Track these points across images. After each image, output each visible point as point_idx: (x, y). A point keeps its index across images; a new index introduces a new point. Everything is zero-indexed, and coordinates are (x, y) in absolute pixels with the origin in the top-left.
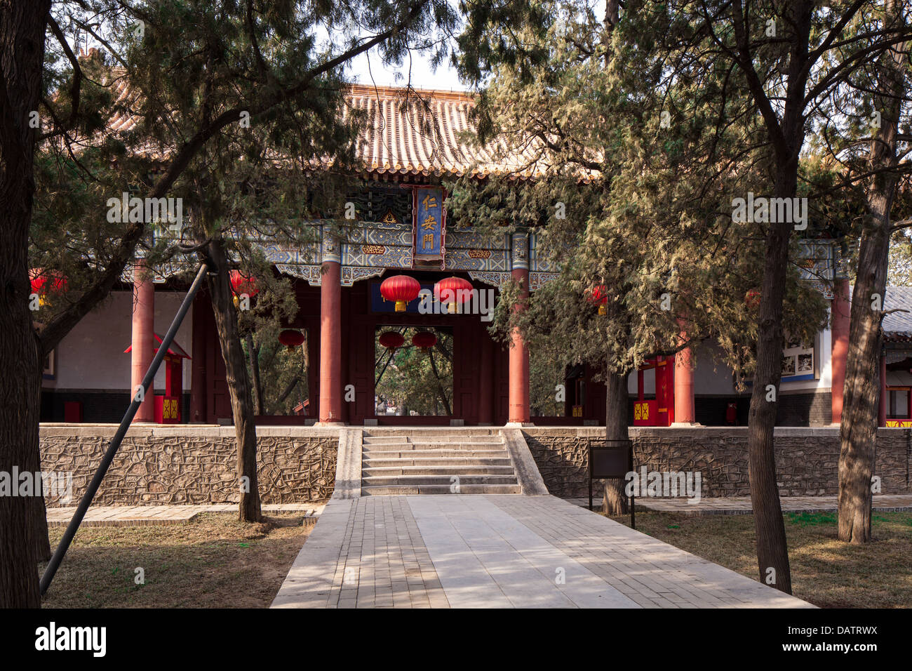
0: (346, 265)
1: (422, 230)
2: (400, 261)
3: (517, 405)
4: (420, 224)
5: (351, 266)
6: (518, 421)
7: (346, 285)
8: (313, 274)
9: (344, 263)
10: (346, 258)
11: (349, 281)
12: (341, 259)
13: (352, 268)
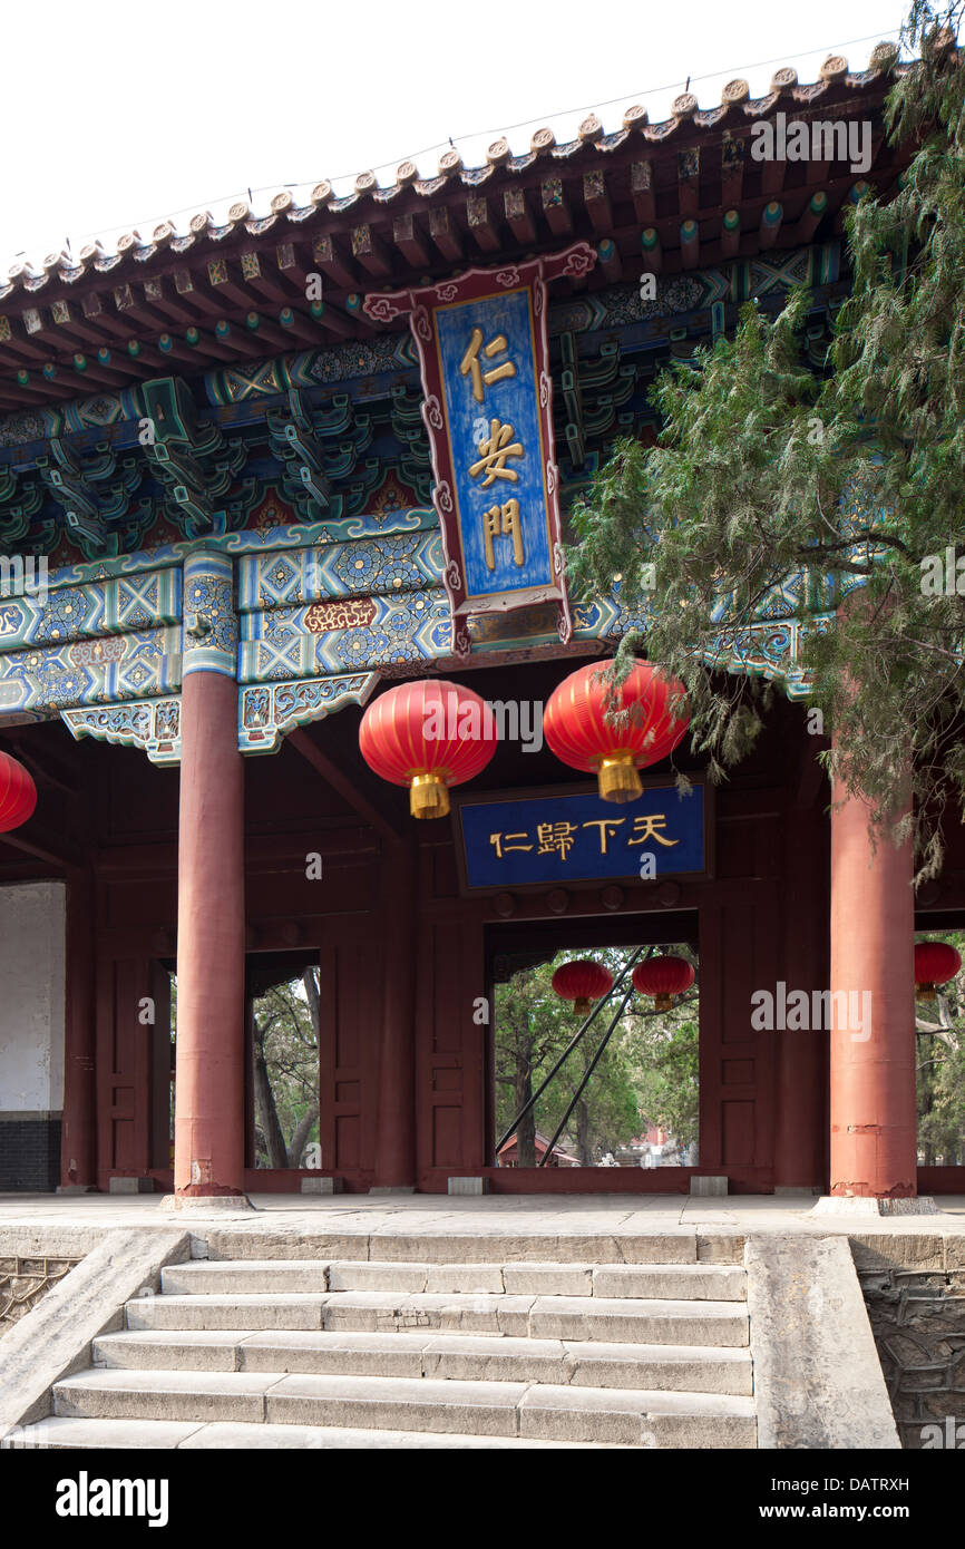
0: (253, 682)
1: (476, 492)
2: (420, 638)
3: (863, 1129)
4: (463, 469)
5: (269, 680)
6: (862, 1189)
7: (256, 746)
8: (159, 725)
9: (244, 674)
10: (252, 657)
11: (261, 735)
12: (237, 664)
13: (271, 689)
